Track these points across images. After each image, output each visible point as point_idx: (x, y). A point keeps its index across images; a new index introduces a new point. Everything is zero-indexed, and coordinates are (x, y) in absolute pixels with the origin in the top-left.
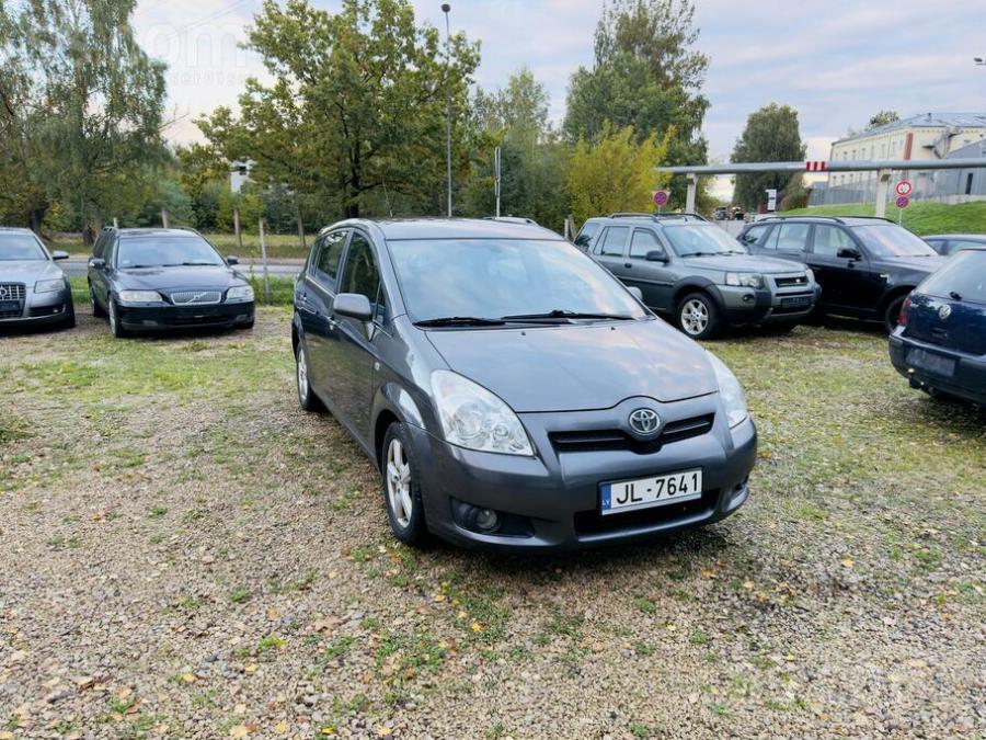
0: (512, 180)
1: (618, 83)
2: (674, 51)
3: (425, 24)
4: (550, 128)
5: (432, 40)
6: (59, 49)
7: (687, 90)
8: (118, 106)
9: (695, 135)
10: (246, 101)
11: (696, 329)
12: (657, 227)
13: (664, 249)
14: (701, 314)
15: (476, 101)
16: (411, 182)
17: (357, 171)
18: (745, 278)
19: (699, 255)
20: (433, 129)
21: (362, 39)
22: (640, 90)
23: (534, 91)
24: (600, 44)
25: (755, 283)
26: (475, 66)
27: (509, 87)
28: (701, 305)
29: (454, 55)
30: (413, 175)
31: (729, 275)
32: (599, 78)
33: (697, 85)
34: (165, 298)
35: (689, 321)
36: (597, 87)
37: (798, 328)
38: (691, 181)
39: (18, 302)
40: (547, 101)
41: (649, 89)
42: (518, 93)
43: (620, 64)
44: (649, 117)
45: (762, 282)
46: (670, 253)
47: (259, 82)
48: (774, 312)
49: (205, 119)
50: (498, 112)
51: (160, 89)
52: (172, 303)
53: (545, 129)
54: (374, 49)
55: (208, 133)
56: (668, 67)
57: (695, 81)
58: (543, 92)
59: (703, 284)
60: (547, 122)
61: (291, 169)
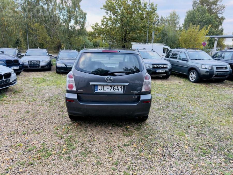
0: (165, 39)
1: (197, 14)
2: (216, 5)
3: (143, 1)
4: (180, 26)
5: (145, 5)
6: (66, 11)
7: (218, 15)
8: (76, 23)
9: (220, 27)
10: (103, 21)
11: (193, 79)
12: (186, 52)
13: (187, 58)
14: (194, 76)
15: (161, 19)
16: (138, 40)
17: (125, 37)
18: (207, 67)
19: (196, 59)
20: (144, 27)
21: (129, 6)
22: (203, 15)
23: (176, 17)
24: (194, 4)
25: (210, 68)
26: (155, 11)
27: (169, 16)
28: (195, 73)
29: (150, 8)
30: (138, 38)
31: (202, 65)
32: (192, 12)
33: (222, 13)
34: (66, 65)
35: (191, 77)
36: (191, 15)
37: (226, 81)
38: (216, 40)
39: (38, 65)
40: (179, 19)
41: (206, 15)
42: (172, 17)
43: (199, 9)
44: (206, 22)
45: (212, 68)
46: (188, 58)
47: (106, 17)
48: (215, 76)
49: (93, 25)
50: (166, 22)
51: (85, 19)
52: (67, 66)
53: (178, 26)
54: (132, 8)
55: (93, 29)
56: (213, 9)
57: (221, 13)
58: (179, 16)
59: (196, 67)
60: (179, 24)
61: (110, 37)
